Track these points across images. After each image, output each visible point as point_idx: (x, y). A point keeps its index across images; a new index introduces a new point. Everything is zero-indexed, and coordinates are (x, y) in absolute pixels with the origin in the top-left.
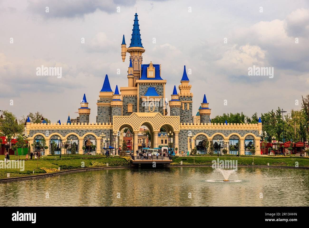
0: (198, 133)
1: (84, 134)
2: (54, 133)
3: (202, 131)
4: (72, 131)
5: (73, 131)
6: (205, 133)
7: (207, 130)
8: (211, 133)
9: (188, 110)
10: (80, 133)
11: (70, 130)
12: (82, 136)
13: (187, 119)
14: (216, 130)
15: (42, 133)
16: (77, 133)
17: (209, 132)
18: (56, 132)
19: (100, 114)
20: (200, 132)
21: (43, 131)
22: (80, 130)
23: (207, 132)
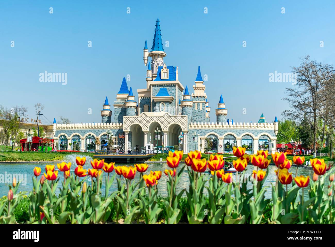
0: (208, 132)
1: (100, 134)
2: (75, 132)
3: (213, 130)
4: (89, 131)
5: (91, 131)
6: (216, 132)
7: (218, 130)
8: (222, 132)
9: (201, 110)
10: (97, 132)
11: (88, 130)
12: (99, 135)
13: (200, 119)
14: (227, 130)
15: (65, 133)
16: (94, 133)
17: (220, 131)
18: (76, 132)
19: (116, 115)
20: (211, 131)
21: (66, 131)
22: (96, 130)
23: (218, 132)
